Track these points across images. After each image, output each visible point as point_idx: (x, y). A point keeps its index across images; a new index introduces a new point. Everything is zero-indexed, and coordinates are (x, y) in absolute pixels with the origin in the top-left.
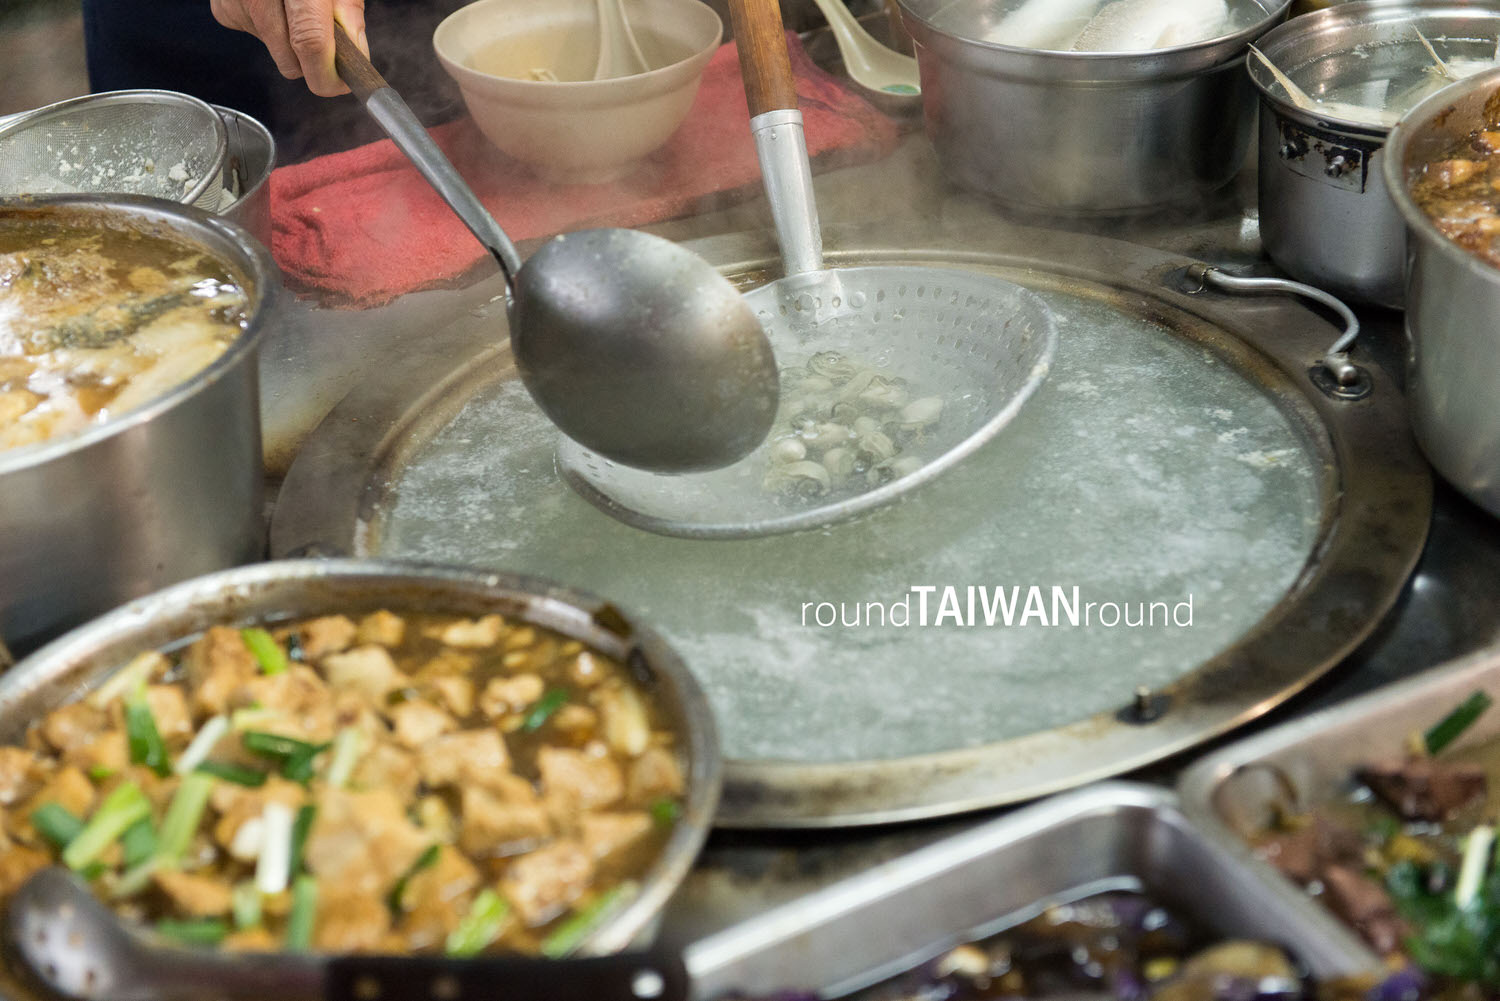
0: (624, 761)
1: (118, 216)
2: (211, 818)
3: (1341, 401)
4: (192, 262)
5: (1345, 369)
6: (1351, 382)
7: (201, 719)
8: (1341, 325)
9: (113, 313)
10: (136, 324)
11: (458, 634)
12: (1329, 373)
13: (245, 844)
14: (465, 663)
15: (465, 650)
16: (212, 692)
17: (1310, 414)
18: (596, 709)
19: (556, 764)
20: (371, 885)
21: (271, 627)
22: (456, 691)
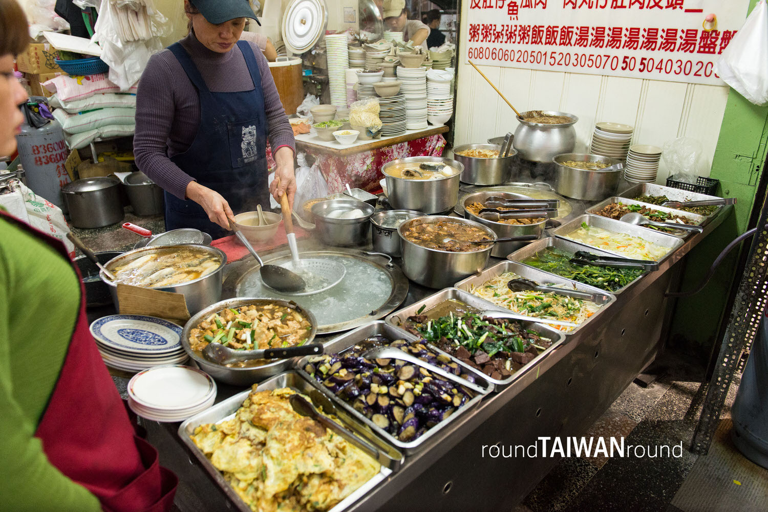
0: (300, 323)
1: (191, 247)
2: (236, 334)
3: (391, 270)
4: (207, 254)
5: (391, 265)
6: (392, 267)
7: (228, 322)
8: (389, 259)
9: (196, 261)
10: (200, 263)
11: (266, 307)
12: (389, 266)
13: (243, 338)
14: (269, 311)
15: (269, 309)
16: (229, 317)
17: (387, 272)
18: (292, 316)
19: (290, 323)
20: (266, 341)
21: (234, 308)
22: (269, 315)
